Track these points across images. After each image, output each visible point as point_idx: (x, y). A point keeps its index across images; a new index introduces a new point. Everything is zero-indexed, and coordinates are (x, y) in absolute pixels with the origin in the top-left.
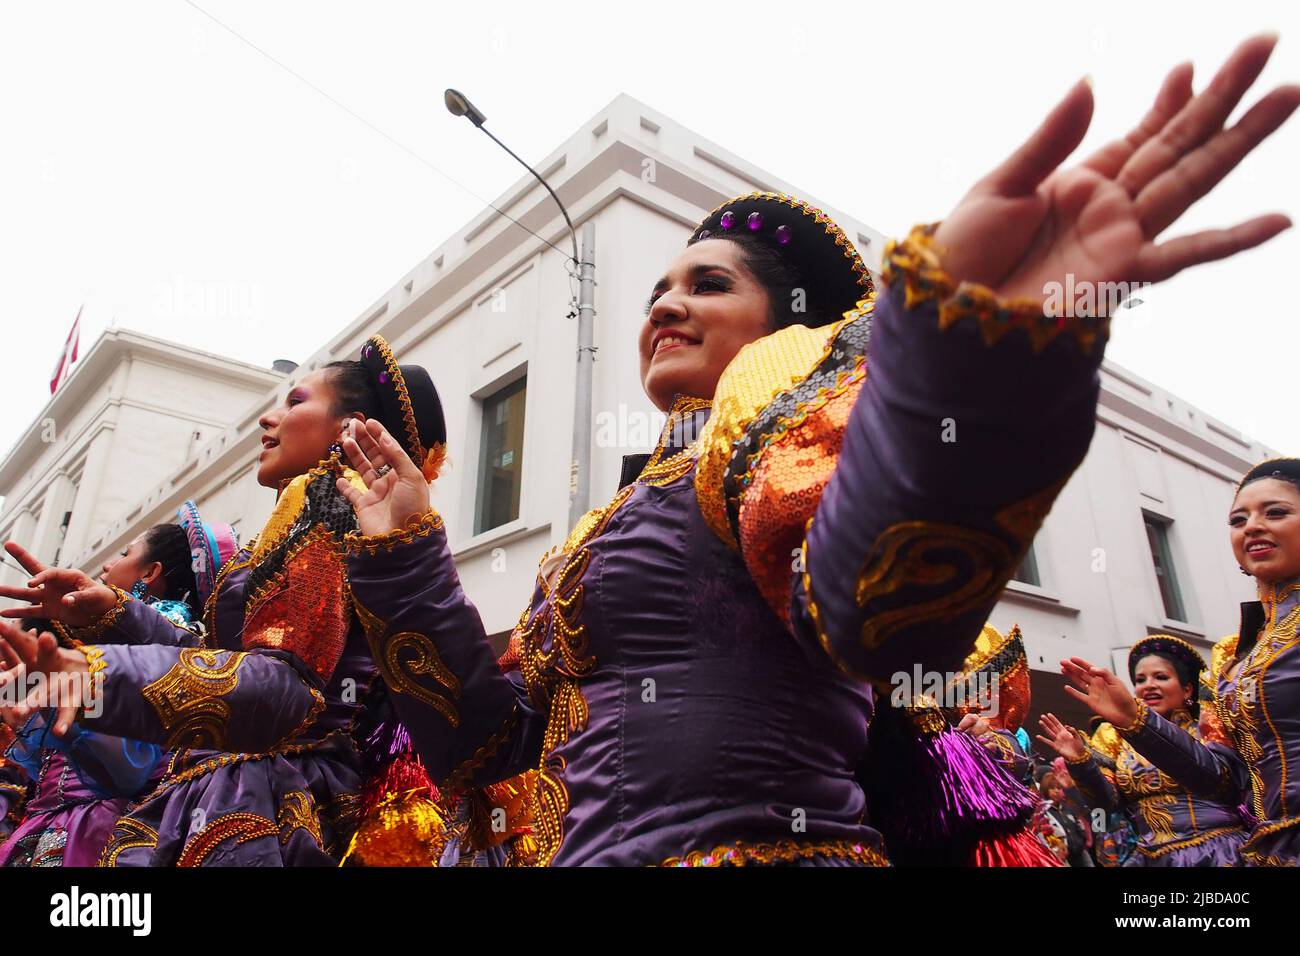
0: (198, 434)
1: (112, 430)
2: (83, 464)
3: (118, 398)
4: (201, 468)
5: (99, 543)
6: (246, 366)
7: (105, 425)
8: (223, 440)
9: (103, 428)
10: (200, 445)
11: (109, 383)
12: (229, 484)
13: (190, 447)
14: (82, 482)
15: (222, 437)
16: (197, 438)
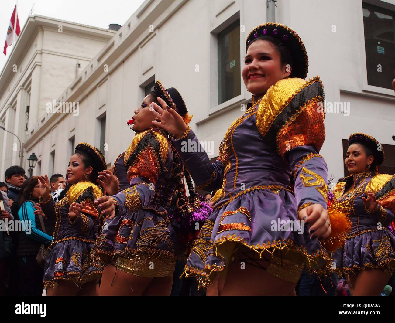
0: (79, 65)
1: (40, 66)
2: (30, 83)
3: (40, 50)
4: (84, 80)
5: (44, 119)
6: (96, 29)
7: (37, 63)
8: (92, 66)
9: (36, 65)
10: (81, 70)
11: (35, 43)
12: (97, 88)
13: (77, 72)
14: (32, 92)
15: (90, 65)
16: (79, 67)
